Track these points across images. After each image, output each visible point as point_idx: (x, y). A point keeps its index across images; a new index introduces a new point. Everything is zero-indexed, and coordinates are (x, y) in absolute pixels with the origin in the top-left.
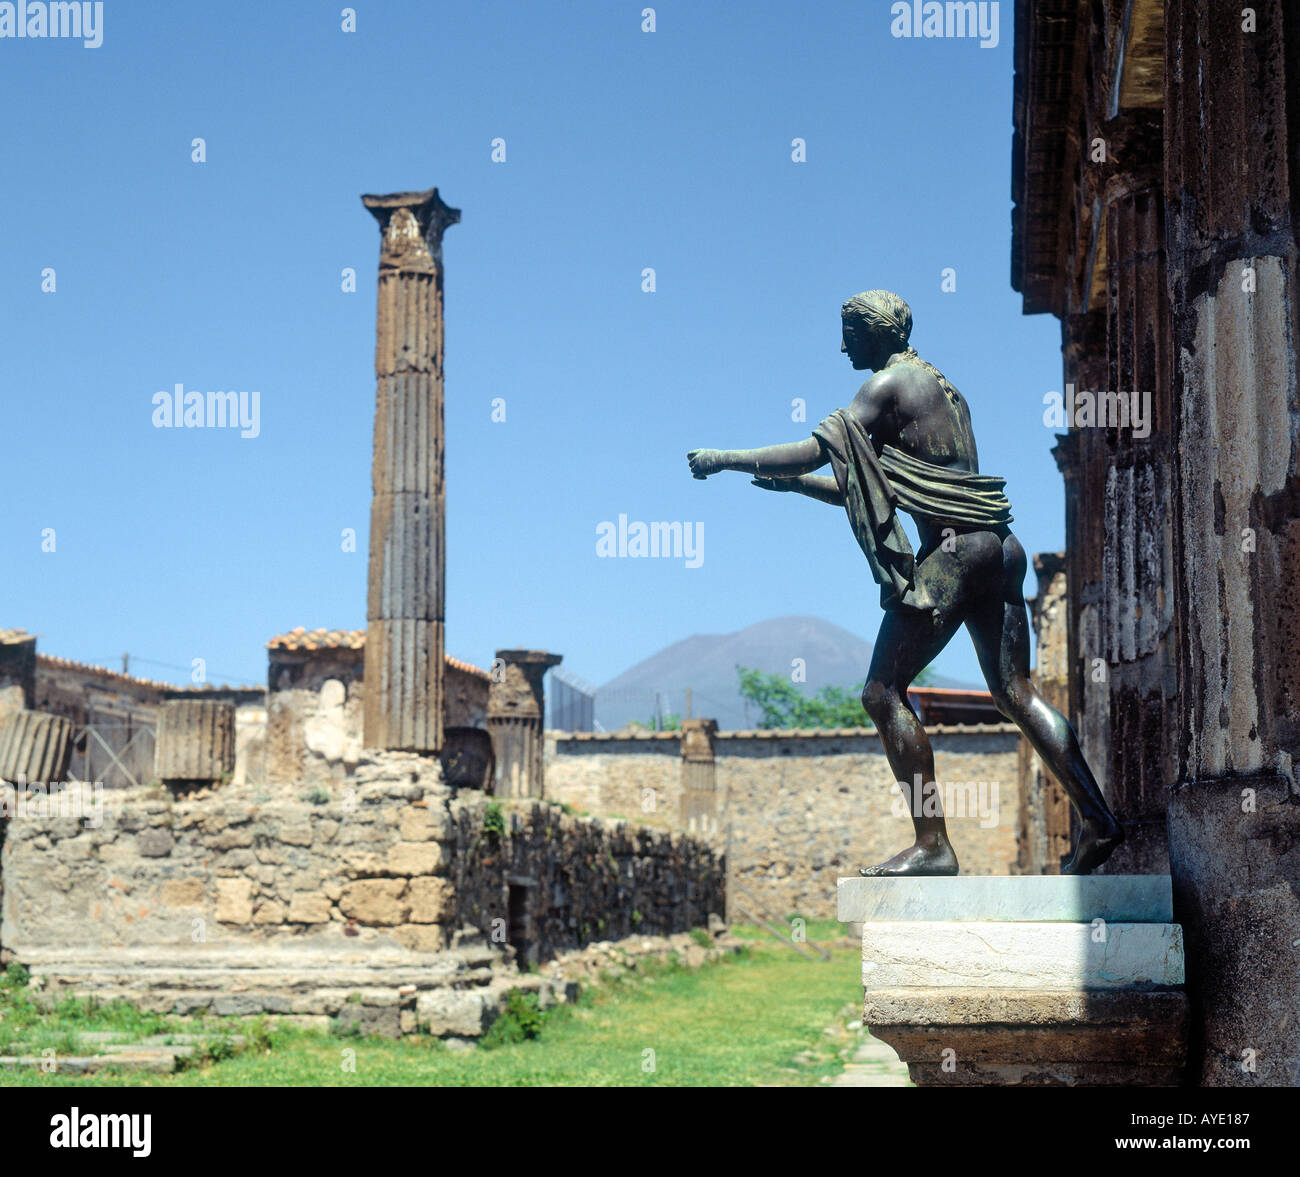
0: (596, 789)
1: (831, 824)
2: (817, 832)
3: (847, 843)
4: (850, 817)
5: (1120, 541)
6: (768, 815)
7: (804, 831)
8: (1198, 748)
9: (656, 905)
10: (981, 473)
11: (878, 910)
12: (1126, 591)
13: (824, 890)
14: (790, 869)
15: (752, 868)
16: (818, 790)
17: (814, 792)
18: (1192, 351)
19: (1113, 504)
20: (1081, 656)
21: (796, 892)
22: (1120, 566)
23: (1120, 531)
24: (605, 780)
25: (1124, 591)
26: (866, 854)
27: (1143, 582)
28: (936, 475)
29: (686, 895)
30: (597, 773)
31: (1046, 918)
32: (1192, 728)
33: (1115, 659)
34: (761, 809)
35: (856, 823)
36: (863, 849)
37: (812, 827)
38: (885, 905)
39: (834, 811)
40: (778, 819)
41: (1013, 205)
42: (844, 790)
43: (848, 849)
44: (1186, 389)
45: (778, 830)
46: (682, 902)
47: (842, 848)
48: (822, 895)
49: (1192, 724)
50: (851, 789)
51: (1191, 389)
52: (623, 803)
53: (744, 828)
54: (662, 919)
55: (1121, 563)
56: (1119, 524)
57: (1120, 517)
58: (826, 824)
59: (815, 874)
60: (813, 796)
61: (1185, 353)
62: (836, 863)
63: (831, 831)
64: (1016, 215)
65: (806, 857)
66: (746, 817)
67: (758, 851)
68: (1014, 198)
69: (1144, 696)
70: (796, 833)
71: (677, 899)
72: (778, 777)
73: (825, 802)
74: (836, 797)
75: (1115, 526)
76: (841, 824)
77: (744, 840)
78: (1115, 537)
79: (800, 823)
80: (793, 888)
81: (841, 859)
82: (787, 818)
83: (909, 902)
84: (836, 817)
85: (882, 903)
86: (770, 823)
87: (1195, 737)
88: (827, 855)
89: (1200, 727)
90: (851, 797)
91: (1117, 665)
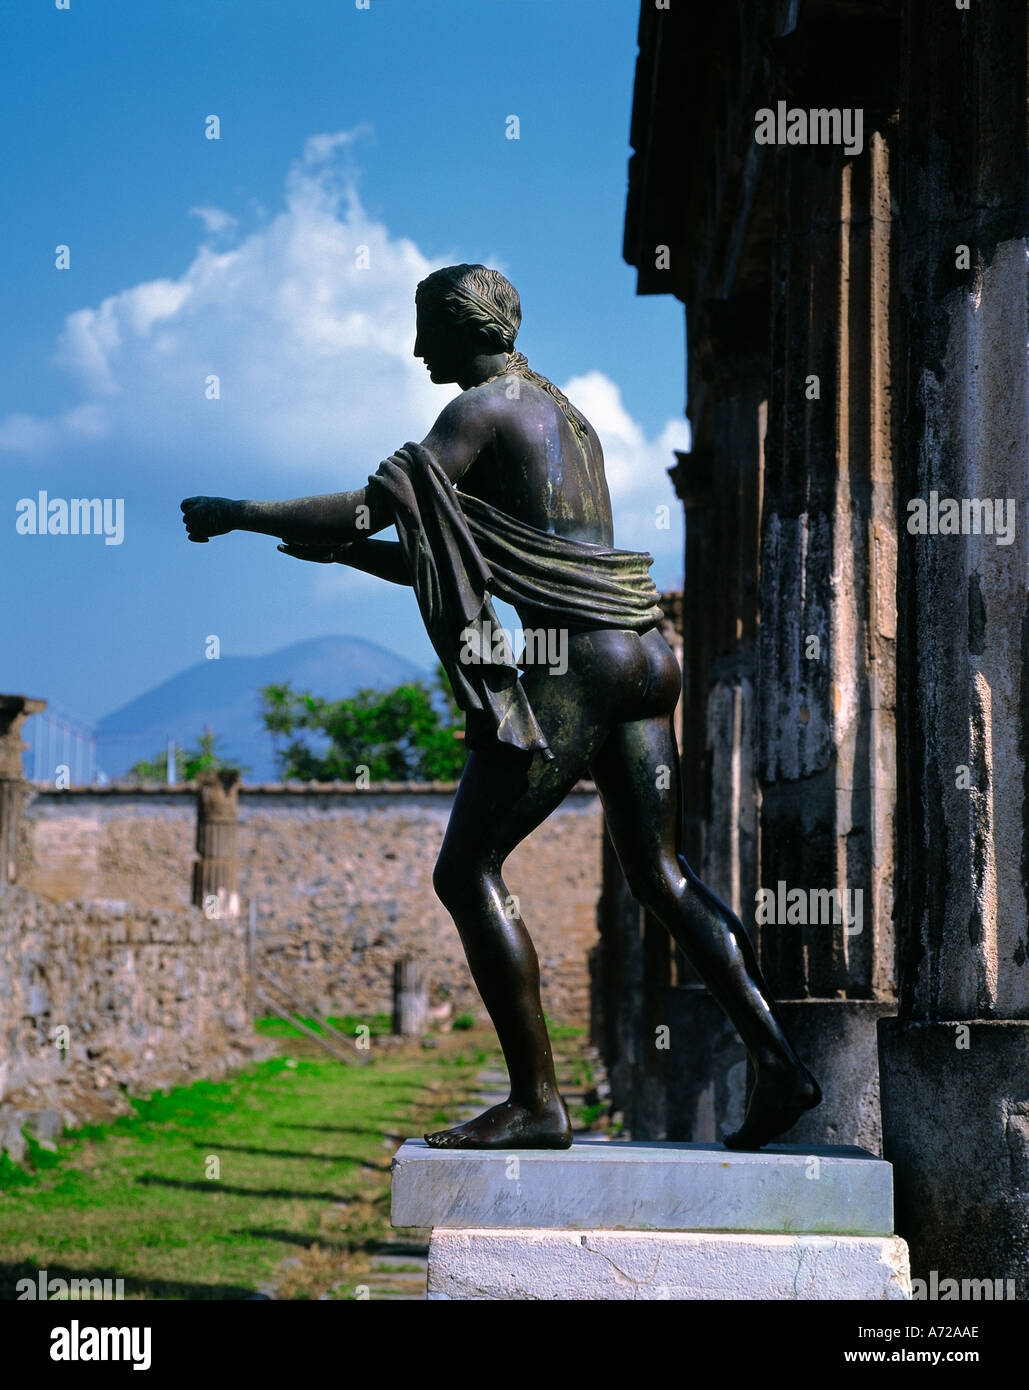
0: (93, 852)
1: (374, 897)
2: (359, 905)
3: (392, 919)
4: (396, 888)
5: (781, 614)
6: (300, 885)
7: (343, 905)
8: (935, 970)
9: (161, 1002)
10: (618, 545)
11: (453, 1208)
12: (787, 685)
13: (364, 976)
14: (325, 948)
15: (281, 949)
16: (361, 856)
17: (355, 859)
18: (940, 376)
19: (773, 565)
20: (708, 748)
21: (333, 978)
22: (781, 650)
23: (782, 603)
24: (106, 842)
25: (786, 686)
26: (415, 934)
27: (811, 674)
28: (553, 549)
29: (197, 988)
30: (96, 834)
31: (703, 1225)
32: (925, 939)
33: (771, 775)
34: (292, 878)
35: (405, 897)
36: (413, 928)
37: (352, 900)
38: (463, 1203)
39: (380, 882)
40: (313, 890)
41: (630, 152)
42: (391, 857)
43: (396, 928)
44: (929, 432)
45: (312, 903)
46: (192, 997)
47: (387, 925)
48: (364, 981)
49: (924, 932)
50: (400, 854)
51: (936, 433)
52: (127, 870)
53: (270, 900)
54: (167, 1019)
55: (782, 646)
56: (781, 594)
57: (782, 584)
58: (369, 897)
59: (355, 957)
60: (354, 863)
61: (929, 379)
62: (378, 943)
63: (374, 906)
64: (634, 166)
65: (345, 936)
66: (275, 888)
67: (289, 928)
68: (633, 143)
69: (809, 829)
70: (334, 907)
71: (186, 993)
72: (314, 840)
73: (369, 871)
74: (382, 866)
75: (775, 595)
76: (387, 897)
77: (272, 915)
78: (776, 611)
79: (337, 895)
80: (329, 973)
81: (387, 941)
82: (324, 889)
83: (501, 1198)
84: (381, 888)
85: (459, 1199)
86: (304, 895)
87: (930, 954)
88: (371, 936)
89: (937, 941)
90: (399, 865)
91: (773, 784)
